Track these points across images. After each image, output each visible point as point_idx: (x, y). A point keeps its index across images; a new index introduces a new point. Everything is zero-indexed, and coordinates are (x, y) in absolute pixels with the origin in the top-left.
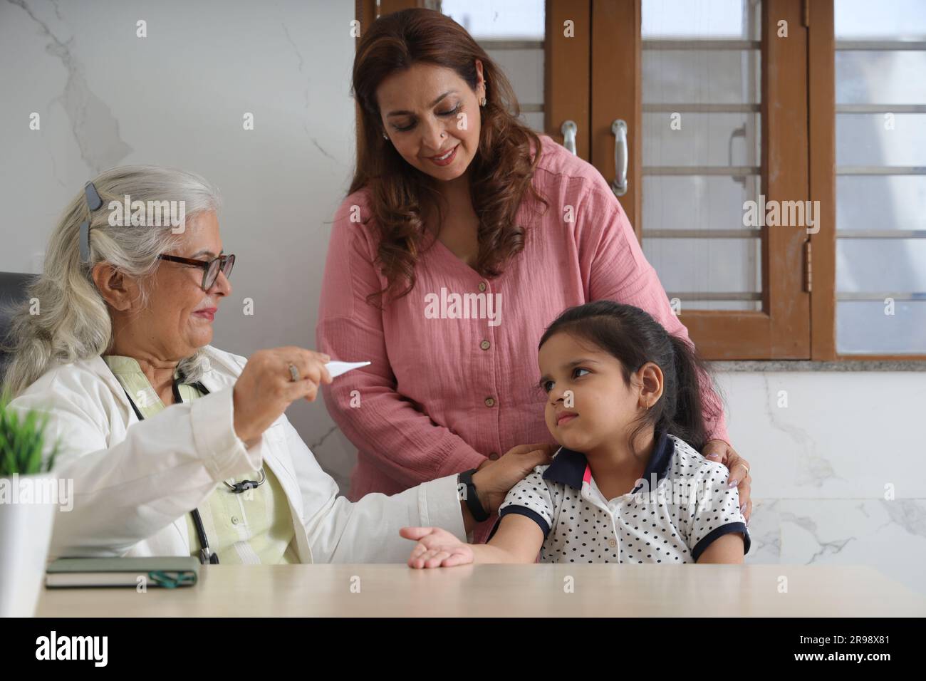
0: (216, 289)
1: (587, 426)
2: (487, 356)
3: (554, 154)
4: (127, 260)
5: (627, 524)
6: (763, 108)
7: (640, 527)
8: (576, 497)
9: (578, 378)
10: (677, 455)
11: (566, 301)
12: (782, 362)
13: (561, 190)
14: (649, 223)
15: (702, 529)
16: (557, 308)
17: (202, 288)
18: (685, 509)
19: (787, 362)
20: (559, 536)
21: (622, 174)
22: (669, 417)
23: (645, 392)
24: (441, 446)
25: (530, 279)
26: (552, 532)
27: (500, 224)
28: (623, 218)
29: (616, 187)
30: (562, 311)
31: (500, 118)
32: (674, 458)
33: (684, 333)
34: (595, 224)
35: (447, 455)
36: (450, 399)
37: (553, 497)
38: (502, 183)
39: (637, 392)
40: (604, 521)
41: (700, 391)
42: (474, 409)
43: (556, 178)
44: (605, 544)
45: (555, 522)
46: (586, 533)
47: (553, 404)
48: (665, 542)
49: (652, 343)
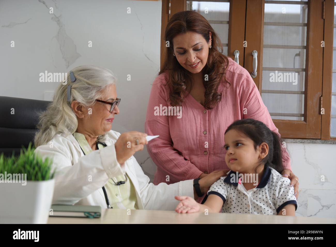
0: (114, 112)
1: (240, 164)
2: (205, 137)
3: (233, 65)
4: (84, 101)
5: (254, 199)
6: (307, 48)
7: (258, 200)
8: (235, 189)
9: (238, 146)
10: (272, 175)
11: (234, 118)
12: (310, 140)
13: (235, 78)
14: (264, 88)
15: (280, 202)
16: (231, 121)
17: (110, 112)
18: (275, 195)
19: (312, 140)
20: (229, 202)
21: (255, 70)
22: (270, 162)
23: (262, 153)
24: (187, 168)
25: (222, 110)
26: (226, 201)
27: (213, 91)
28: (256, 89)
29: (253, 75)
30: (233, 122)
31: (215, 53)
32: (271, 176)
33: (277, 131)
34: (246, 91)
35: (189, 171)
36: (191, 151)
37: (227, 189)
38: (215, 77)
39: (258, 153)
40: (245, 198)
41: (281, 152)
42: (200, 155)
43: (233, 74)
44: (245, 206)
45: (228, 197)
46: (239, 202)
47: (228, 155)
48: (267, 206)
49: (265, 135)
